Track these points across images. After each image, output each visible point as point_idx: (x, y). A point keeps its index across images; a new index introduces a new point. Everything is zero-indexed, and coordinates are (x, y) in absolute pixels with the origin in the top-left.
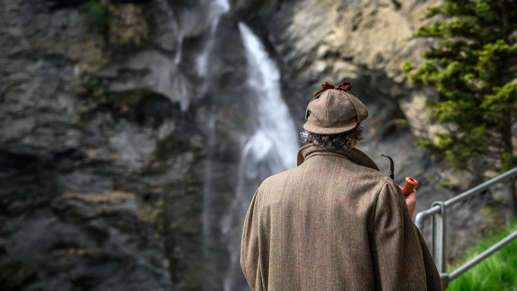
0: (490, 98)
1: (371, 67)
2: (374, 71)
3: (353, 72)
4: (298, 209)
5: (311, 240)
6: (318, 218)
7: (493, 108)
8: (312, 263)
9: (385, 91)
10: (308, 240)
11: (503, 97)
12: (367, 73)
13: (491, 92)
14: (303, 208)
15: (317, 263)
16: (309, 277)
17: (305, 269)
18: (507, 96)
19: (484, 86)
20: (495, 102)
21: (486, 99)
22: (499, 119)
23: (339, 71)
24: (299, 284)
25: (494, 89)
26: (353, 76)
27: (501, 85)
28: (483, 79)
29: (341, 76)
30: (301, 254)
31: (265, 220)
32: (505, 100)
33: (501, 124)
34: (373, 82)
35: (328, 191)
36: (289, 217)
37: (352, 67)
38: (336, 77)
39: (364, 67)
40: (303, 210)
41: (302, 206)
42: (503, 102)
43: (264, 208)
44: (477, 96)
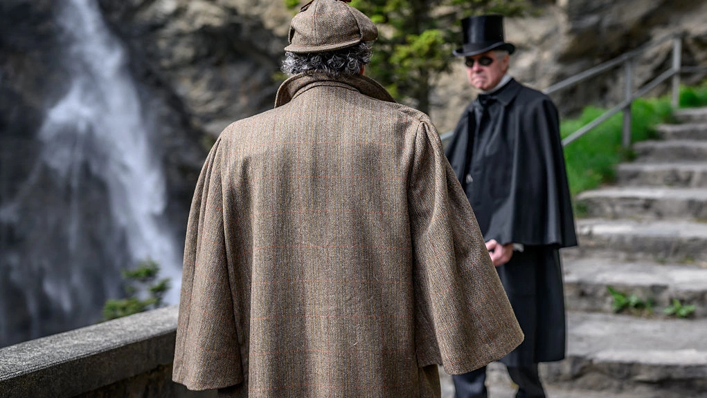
0: (403, 50)
1: (242, 10)
2: (247, 17)
3: (216, 16)
4: (299, 160)
5: (320, 202)
6: (331, 171)
7: (406, 63)
8: (321, 235)
9: (261, 46)
10: (315, 203)
11: (420, 50)
12: (236, 20)
13: (404, 42)
14: (308, 159)
15: (330, 234)
16: (318, 256)
17: (312, 245)
18: (426, 48)
19: (396, 35)
20: (410, 56)
21: (397, 51)
22: (414, 80)
23: (196, 14)
24: (302, 267)
25: (410, 38)
26: (216, 22)
27: (418, 33)
28: (395, 26)
29: (199, 22)
30: (304, 224)
31: (237, 181)
32: (423, 53)
33: (416, 86)
34: (245, 33)
35: (345, 132)
36: (284, 172)
37: (214, 10)
38: (191, 21)
39: (233, 11)
40: (308, 160)
41: (304, 155)
42: (421, 57)
43: (236, 163)
44: (387, 48)
